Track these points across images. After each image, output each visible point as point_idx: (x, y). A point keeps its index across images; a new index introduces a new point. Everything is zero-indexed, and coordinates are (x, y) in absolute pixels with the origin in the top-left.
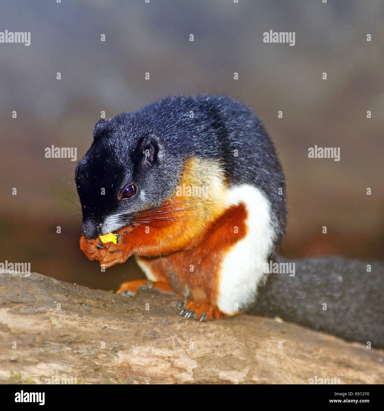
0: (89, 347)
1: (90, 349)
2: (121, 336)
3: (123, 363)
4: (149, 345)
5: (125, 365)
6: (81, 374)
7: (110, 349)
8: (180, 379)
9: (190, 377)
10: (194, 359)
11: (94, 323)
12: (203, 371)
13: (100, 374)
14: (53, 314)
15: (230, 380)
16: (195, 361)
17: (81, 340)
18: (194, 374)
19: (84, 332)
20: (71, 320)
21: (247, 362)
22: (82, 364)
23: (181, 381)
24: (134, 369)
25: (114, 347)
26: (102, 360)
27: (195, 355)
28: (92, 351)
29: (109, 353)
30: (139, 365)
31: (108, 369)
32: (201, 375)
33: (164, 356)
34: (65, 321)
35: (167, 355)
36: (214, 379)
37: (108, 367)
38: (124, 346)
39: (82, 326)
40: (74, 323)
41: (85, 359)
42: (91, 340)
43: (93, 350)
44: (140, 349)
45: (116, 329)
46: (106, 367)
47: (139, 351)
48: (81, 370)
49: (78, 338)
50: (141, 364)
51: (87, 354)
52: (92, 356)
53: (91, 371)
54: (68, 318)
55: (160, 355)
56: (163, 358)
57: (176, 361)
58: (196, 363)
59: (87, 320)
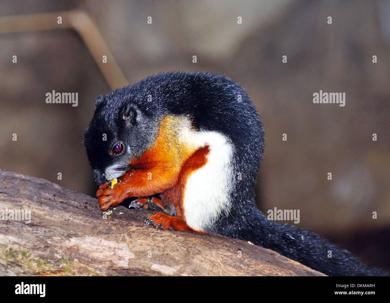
0: (47, 230)
1: (47, 232)
2: (79, 227)
3: (74, 246)
4: (101, 237)
5: (76, 248)
6: (32, 247)
7: (66, 234)
8: (117, 264)
9: (126, 264)
10: (132, 252)
11: (61, 215)
12: (138, 262)
13: (49, 250)
14: (26, 204)
15: (161, 272)
16: (133, 254)
17: (43, 224)
18: (129, 262)
19: (47, 220)
20: (40, 210)
21: (181, 262)
22: (36, 240)
23: (117, 266)
24: (81, 252)
25: (69, 234)
26: (55, 241)
27: (134, 249)
28: (48, 233)
29: (63, 238)
30: (86, 249)
31: (57, 247)
32: (135, 264)
33: (110, 247)
34: (34, 210)
35: (113, 246)
36: (147, 269)
37: (57, 246)
38: (78, 235)
39: (48, 215)
40: (42, 213)
41: (39, 237)
42: (52, 226)
43: (50, 233)
44: (92, 239)
45: (78, 222)
46: (55, 246)
47: (91, 240)
48: (33, 245)
49: (40, 222)
50: (88, 249)
51: (43, 235)
52: (47, 236)
53: (42, 247)
54: (38, 208)
55: (108, 245)
56: (110, 248)
57: (119, 251)
58: (134, 255)
59: (56, 213)
